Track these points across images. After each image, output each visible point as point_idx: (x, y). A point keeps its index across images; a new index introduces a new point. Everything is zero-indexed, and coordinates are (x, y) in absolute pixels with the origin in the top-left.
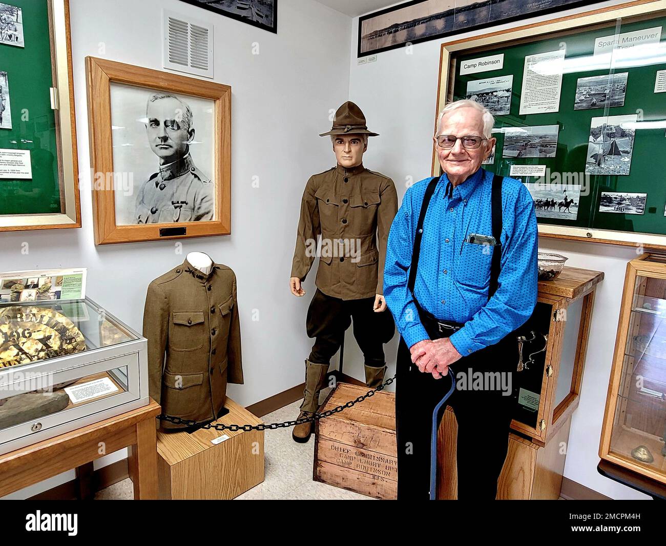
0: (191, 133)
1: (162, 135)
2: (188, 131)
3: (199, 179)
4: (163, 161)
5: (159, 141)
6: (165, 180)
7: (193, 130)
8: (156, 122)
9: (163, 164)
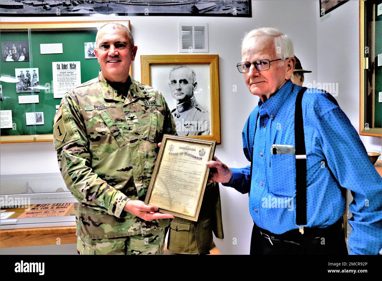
0: (195, 85)
1: (178, 88)
2: (193, 84)
3: (200, 111)
4: (178, 102)
5: (176, 92)
6: (180, 112)
7: (196, 83)
8: (175, 82)
9: (179, 104)
